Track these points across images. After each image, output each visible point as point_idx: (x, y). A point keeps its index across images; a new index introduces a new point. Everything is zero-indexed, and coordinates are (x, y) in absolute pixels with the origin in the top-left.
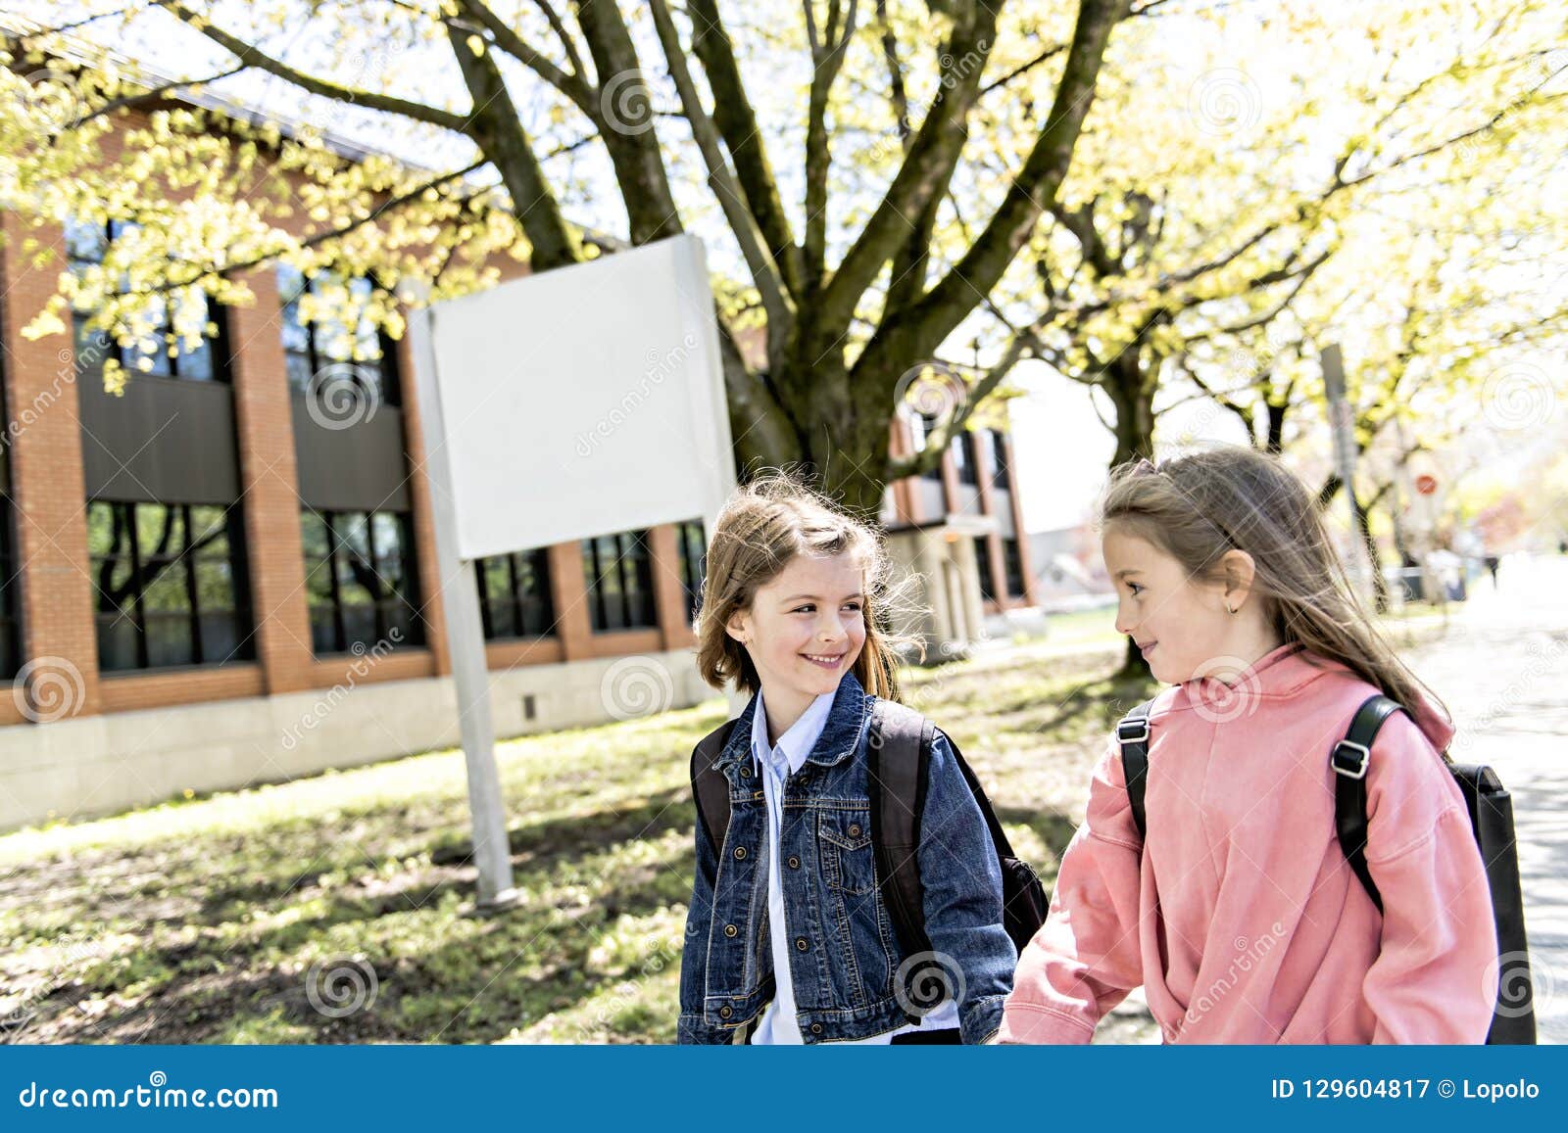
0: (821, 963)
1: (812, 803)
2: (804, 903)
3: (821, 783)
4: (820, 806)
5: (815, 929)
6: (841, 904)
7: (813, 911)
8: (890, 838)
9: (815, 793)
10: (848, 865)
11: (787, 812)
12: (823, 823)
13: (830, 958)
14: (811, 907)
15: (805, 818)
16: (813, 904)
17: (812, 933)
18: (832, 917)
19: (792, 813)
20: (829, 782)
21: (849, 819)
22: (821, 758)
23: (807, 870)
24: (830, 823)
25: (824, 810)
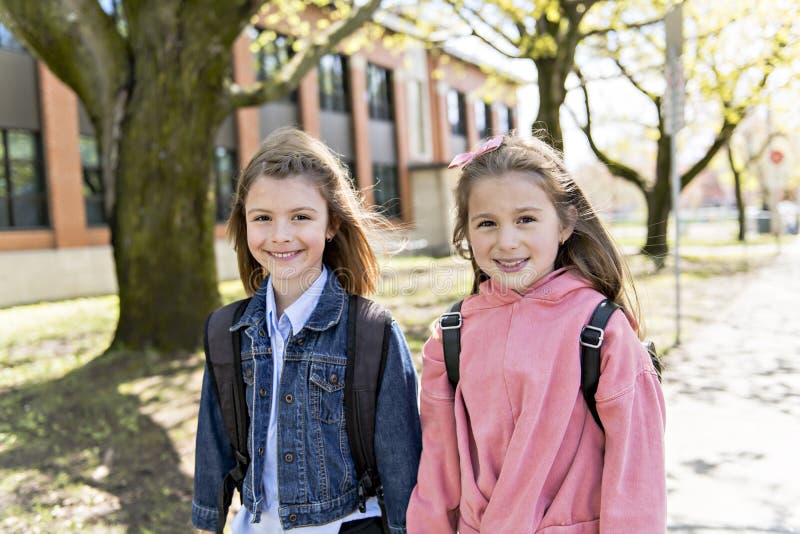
0: (302, 470)
1: (305, 357)
2: (294, 427)
3: (313, 344)
4: (313, 360)
5: (300, 446)
6: (320, 429)
7: (300, 434)
8: (358, 384)
9: (309, 351)
10: (326, 401)
11: (287, 363)
12: (314, 370)
13: (309, 467)
14: (299, 431)
15: (301, 368)
16: (301, 428)
17: (298, 449)
18: (314, 437)
19: (291, 364)
20: (319, 343)
21: (331, 370)
22: (315, 326)
23: (299, 404)
24: (318, 372)
25: (315, 362)
